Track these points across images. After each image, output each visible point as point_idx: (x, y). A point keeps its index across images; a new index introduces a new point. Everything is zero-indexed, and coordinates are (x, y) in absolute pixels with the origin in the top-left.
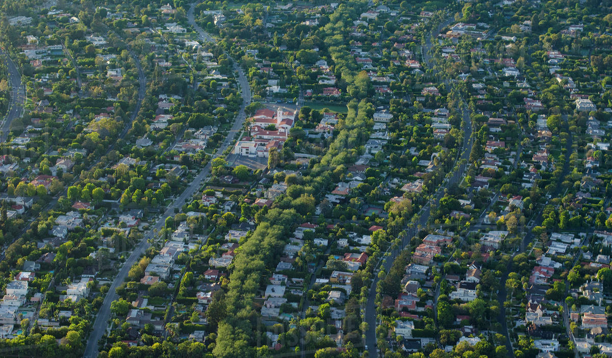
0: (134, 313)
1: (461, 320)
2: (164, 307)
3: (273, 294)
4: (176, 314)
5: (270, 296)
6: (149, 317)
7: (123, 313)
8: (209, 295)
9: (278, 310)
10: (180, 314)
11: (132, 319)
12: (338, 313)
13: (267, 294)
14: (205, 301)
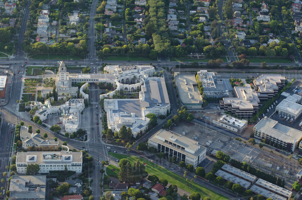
0: (107, 30)
1: (266, 30)
2: (119, 26)
3: (172, 19)
4: (127, 30)
5: (170, 20)
6: (115, 32)
7: (101, 30)
8: (141, 20)
9: (177, 27)
10: (129, 30)
11: (107, 33)
12: (207, 28)
13: (168, 19)
14: (140, 23)
